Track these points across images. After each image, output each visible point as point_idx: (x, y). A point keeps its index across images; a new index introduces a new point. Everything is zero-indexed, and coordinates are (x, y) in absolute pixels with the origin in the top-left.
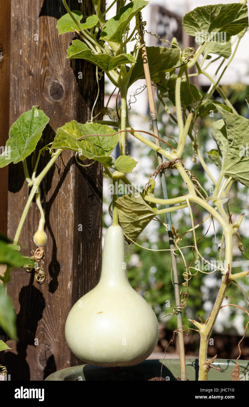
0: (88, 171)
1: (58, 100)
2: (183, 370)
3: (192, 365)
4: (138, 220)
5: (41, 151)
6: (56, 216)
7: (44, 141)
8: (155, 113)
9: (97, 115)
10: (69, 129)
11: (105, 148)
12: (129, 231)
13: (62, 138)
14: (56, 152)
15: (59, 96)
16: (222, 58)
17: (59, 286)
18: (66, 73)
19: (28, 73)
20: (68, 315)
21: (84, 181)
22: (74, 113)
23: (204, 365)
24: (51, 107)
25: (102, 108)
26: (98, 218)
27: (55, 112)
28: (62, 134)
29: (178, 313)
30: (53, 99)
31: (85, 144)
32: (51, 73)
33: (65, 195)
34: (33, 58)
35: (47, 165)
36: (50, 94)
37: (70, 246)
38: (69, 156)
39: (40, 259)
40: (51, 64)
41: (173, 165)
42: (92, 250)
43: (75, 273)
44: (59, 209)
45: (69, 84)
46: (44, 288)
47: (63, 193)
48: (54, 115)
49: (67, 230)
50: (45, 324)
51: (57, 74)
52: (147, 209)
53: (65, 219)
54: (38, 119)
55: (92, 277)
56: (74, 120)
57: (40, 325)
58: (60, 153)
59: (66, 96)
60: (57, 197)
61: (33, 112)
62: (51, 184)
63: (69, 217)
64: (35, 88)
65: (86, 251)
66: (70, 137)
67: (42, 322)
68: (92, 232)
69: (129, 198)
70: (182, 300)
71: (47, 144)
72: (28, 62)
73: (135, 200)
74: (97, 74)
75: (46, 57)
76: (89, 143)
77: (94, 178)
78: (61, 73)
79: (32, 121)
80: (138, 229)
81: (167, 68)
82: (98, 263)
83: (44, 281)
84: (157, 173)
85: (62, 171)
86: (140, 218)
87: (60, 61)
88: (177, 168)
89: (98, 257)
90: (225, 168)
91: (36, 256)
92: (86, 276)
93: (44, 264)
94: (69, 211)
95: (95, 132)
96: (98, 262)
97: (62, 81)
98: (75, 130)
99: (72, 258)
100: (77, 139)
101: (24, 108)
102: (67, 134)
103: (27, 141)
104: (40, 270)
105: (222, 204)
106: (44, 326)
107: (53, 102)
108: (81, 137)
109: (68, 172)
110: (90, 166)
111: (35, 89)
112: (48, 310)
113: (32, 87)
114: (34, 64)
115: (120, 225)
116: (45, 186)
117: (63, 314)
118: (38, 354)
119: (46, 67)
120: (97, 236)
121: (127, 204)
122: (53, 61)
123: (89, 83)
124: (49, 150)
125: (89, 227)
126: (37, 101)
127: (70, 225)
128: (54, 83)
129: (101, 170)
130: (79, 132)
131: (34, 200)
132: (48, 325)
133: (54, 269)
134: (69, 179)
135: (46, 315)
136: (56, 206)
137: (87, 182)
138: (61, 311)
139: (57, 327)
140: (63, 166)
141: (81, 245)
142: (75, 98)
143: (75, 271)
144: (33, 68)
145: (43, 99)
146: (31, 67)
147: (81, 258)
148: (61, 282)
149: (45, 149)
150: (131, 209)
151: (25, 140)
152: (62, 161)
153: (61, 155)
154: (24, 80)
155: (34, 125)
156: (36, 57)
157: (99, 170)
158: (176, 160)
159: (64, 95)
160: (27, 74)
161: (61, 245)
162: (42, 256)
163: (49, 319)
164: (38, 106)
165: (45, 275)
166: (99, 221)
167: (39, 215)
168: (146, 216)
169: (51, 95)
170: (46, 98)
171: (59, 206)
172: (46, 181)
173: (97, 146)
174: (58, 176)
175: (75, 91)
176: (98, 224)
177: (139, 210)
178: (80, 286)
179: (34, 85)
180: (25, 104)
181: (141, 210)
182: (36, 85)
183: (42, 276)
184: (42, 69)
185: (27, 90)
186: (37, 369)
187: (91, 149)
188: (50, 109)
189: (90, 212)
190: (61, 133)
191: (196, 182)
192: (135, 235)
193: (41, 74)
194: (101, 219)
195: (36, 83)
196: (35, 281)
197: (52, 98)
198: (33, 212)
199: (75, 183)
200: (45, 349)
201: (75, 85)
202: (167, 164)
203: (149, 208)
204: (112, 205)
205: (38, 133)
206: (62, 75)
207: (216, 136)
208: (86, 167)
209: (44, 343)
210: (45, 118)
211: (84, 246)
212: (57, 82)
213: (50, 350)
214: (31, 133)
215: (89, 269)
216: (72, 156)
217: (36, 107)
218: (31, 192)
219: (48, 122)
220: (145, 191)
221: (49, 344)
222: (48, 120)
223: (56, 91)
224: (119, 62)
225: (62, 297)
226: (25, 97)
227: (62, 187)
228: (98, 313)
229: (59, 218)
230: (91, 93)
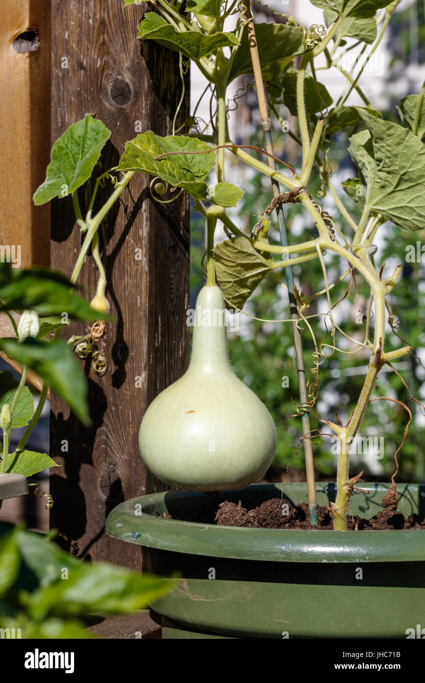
0: (168, 210)
1: (124, 106)
2: (312, 496)
3: (324, 492)
4: (245, 277)
5: (98, 180)
6: (122, 276)
7: (103, 166)
8: (268, 121)
9: (180, 127)
10: (143, 143)
11: (195, 172)
12: (232, 293)
13: (133, 156)
14: (121, 181)
15: (124, 99)
16: (363, 44)
17: (128, 377)
18: (134, 64)
19: (78, 66)
20: (141, 421)
21: (163, 225)
22: (147, 124)
23: (344, 485)
24: (113, 115)
25: (188, 117)
26: (183, 280)
27: (118, 123)
28: (133, 150)
29: (304, 414)
30: (116, 104)
31: (167, 165)
32: (112, 66)
33: (135, 245)
34: (84, 44)
35: (108, 200)
36: (110, 97)
37: (144, 320)
38: (140, 188)
39: (100, 338)
40: (112, 52)
41: (295, 196)
42: (174, 326)
43: (151, 360)
44: (127, 266)
45: (139, 81)
46: (106, 381)
47: (133, 242)
48: (118, 128)
49: (139, 297)
50: (108, 433)
51: (122, 67)
52: (258, 261)
53: (135, 280)
54: (94, 134)
55: (176, 366)
56: (149, 131)
57: (100, 435)
58: (127, 183)
59: (135, 99)
60: (123, 248)
61: (87, 122)
62: (114, 229)
63: (141, 277)
64: (89, 87)
65: (167, 327)
66: (144, 154)
67: (103, 430)
68: (175, 300)
69: (232, 244)
70: (309, 396)
71: (108, 170)
72: (77, 49)
73: (241, 248)
74: (181, 65)
75: (104, 41)
76: (172, 165)
77: (177, 220)
78: (127, 65)
79: (86, 136)
80: (245, 291)
81: (285, 56)
82: (183, 346)
83: (106, 372)
84: (272, 210)
85: (131, 210)
86: (248, 275)
87: (126, 47)
88: (302, 201)
89: (183, 337)
90: (371, 202)
91: (93, 334)
92: (167, 365)
93: (106, 347)
94: (142, 269)
95: (180, 150)
96: (184, 344)
97: (129, 77)
98: (152, 145)
99: (147, 337)
100: (155, 158)
101: (73, 119)
102: (140, 150)
103: (77, 166)
104: (100, 356)
105: (367, 254)
106: (107, 437)
107: (116, 108)
108: (160, 155)
109: (140, 211)
110: (171, 203)
111: (89, 90)
112: (112, 414)
113: (84, 87)
114: (87, 52)
115: (219, 286)
116: (105, 232)
117: (135, 419)
118: (98, 478)
119: (104, 56)
120: (182, 306)
121: (228, 254)
122: (116, 47)
123: (169, 81)
124: (111, 179)
125: (171, 293)
126: (92, 107)
127: (143, 288)
128: (116, 80)
129: (187, 209)
130: (157, 148)
131: (89, 253)
132: (113, 435)
133: (121, 354)
134: (141, 222)
135: (109, 420)
136: (122, 261)
137: (167, 226)
138: (132, 416)
139: (126, 438)
140: (132, 202)
141: (160, 318)
142: (148, 102)
143: (151, 356)
144: (85, 59)
145: (101, 104)
146: (82, 57)
147: (160, 337)
148: (131, 372)
149: (105, 177)
150: (234, 261)
151: (74, 164)
152: (129, 196)
153: (128, 186)
154: (72, 76)
155: (89, 142)
156: (89, 42)
157: (184, 210)
158: (300, 189)
159: (132, 97)
160: (76, 67)
161: (130, 319)
162: (102, 333)
163: (114, 426)
164: (94, 114)
165: (107, 362)
166: (185, 284)
167: (97, 275)
168: (257, 270)
169: (113, 98)
170: (106, 103)
171: (126, 262)
172: (107, 225)
173: (184, 169)
174: (125, 218)
175: (148, 91)
176: (183, 289)
177: (246, 262)
178: (158, 379)
179: (87, 84)
180: (74, 111)
181: (250, 262)
182: (90, 83)
183: (103, 364)
184: (99, 59)
185: (76, 91)
186: (98, 499)
187: (175, 173)
188: (112, 119)
189: (172, 270)
190: (131, 148)
191: (330, 221)
192: (240, 300)
193: (98, 66)
194: (187, 282)
195: (90, 80)
196: (92, 371)
197: (114, 103)
198: (88, 270)
199: (150, 228)
200: (108, 470)
201: (148, 83)
202: (286, 195)
203: (261, 260)
204: (207, 255)
205: (94, 152)
206: (128, 68)
207: (357, 155)
208: (165, 204)
209: (107, 461)
210: (104, 131)
211: (164, 321)
212: (122, 78)
213: (116, 472)
214: (83, 153)
215: (172, 354)
216: (144, 187)
217: (92, 116)
218: (85, 240)
219: (109, 137)
220: (255, 236)
221: (114, 464)
222: (109, 133)
223: (120, 92)
224: (214, 44)
225: (132, 395)
226: (74, 102)
227: (131, 233)
228: (187, 413)
229: (126, 279)
230: (171, 94)
